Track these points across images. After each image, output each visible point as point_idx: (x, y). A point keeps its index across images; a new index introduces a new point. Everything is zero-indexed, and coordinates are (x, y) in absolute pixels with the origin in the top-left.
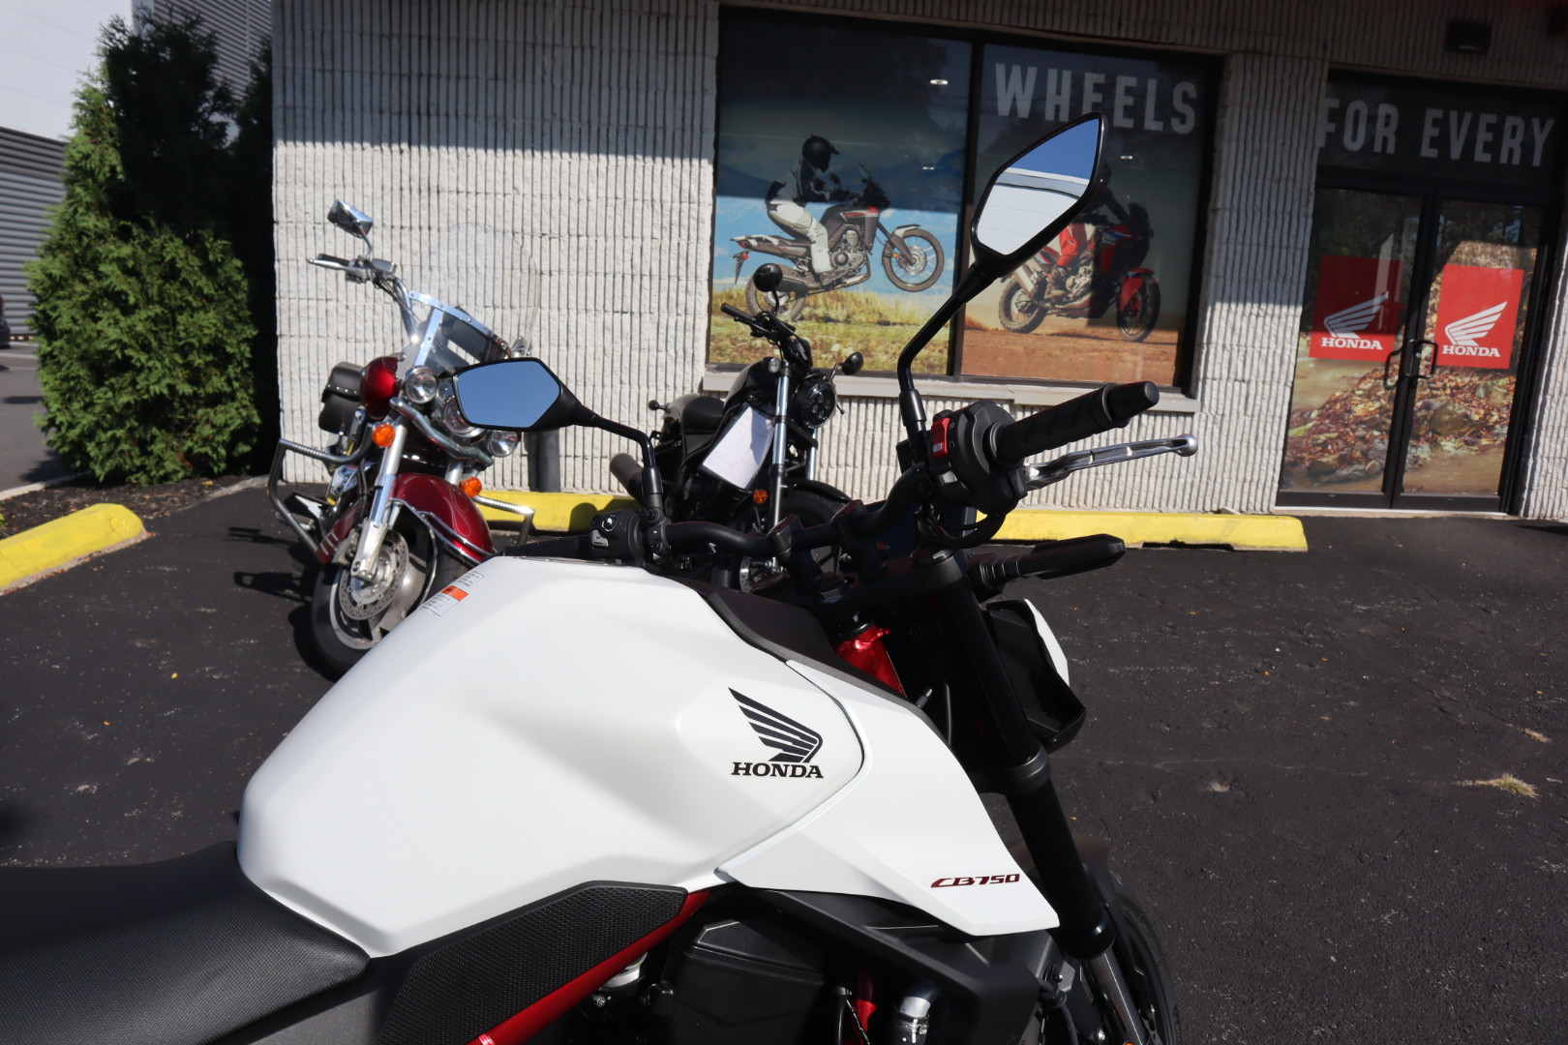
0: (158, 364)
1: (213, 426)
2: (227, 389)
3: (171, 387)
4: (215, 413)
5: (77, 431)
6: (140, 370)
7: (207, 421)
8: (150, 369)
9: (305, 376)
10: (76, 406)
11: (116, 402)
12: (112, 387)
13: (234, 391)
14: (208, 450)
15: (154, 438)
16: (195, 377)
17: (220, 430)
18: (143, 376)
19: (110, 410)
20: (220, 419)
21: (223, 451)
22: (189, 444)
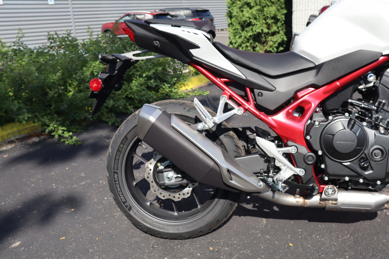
0: (259, 23)
1: (273, 42)
2: (277, 30)
3: (262, 30)
4: (274, 38)
5: (237, 44)
6: (254, 25)
7: (271, 40)
8: (256, 25)
9: (301, 23)
10: (237, 37)
11: (247, 35)
12: (246, 31)
13: (279, 31)
14: (271, 49)
15: (257, 46)
16: (269, 26)
17: (275, 43)
18: (255, 26)
19: (246, 38)
20: (275, 40)
21: (275, 49)
22: (266, 48)
